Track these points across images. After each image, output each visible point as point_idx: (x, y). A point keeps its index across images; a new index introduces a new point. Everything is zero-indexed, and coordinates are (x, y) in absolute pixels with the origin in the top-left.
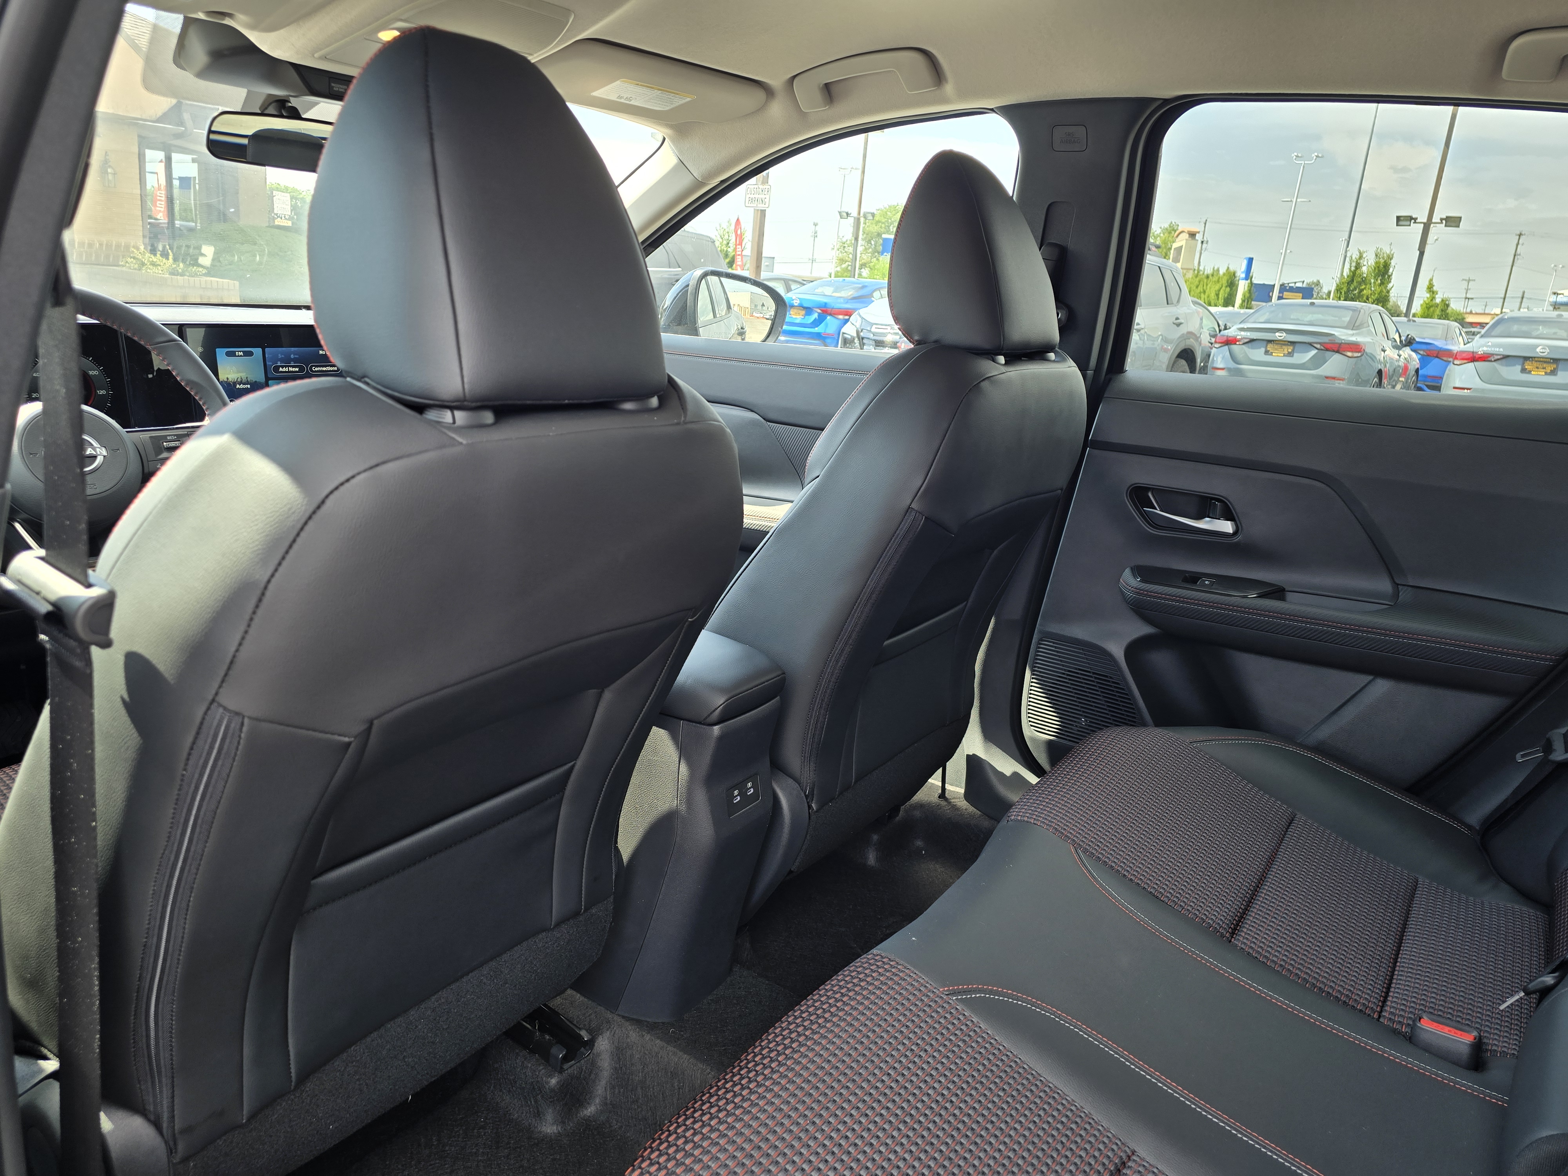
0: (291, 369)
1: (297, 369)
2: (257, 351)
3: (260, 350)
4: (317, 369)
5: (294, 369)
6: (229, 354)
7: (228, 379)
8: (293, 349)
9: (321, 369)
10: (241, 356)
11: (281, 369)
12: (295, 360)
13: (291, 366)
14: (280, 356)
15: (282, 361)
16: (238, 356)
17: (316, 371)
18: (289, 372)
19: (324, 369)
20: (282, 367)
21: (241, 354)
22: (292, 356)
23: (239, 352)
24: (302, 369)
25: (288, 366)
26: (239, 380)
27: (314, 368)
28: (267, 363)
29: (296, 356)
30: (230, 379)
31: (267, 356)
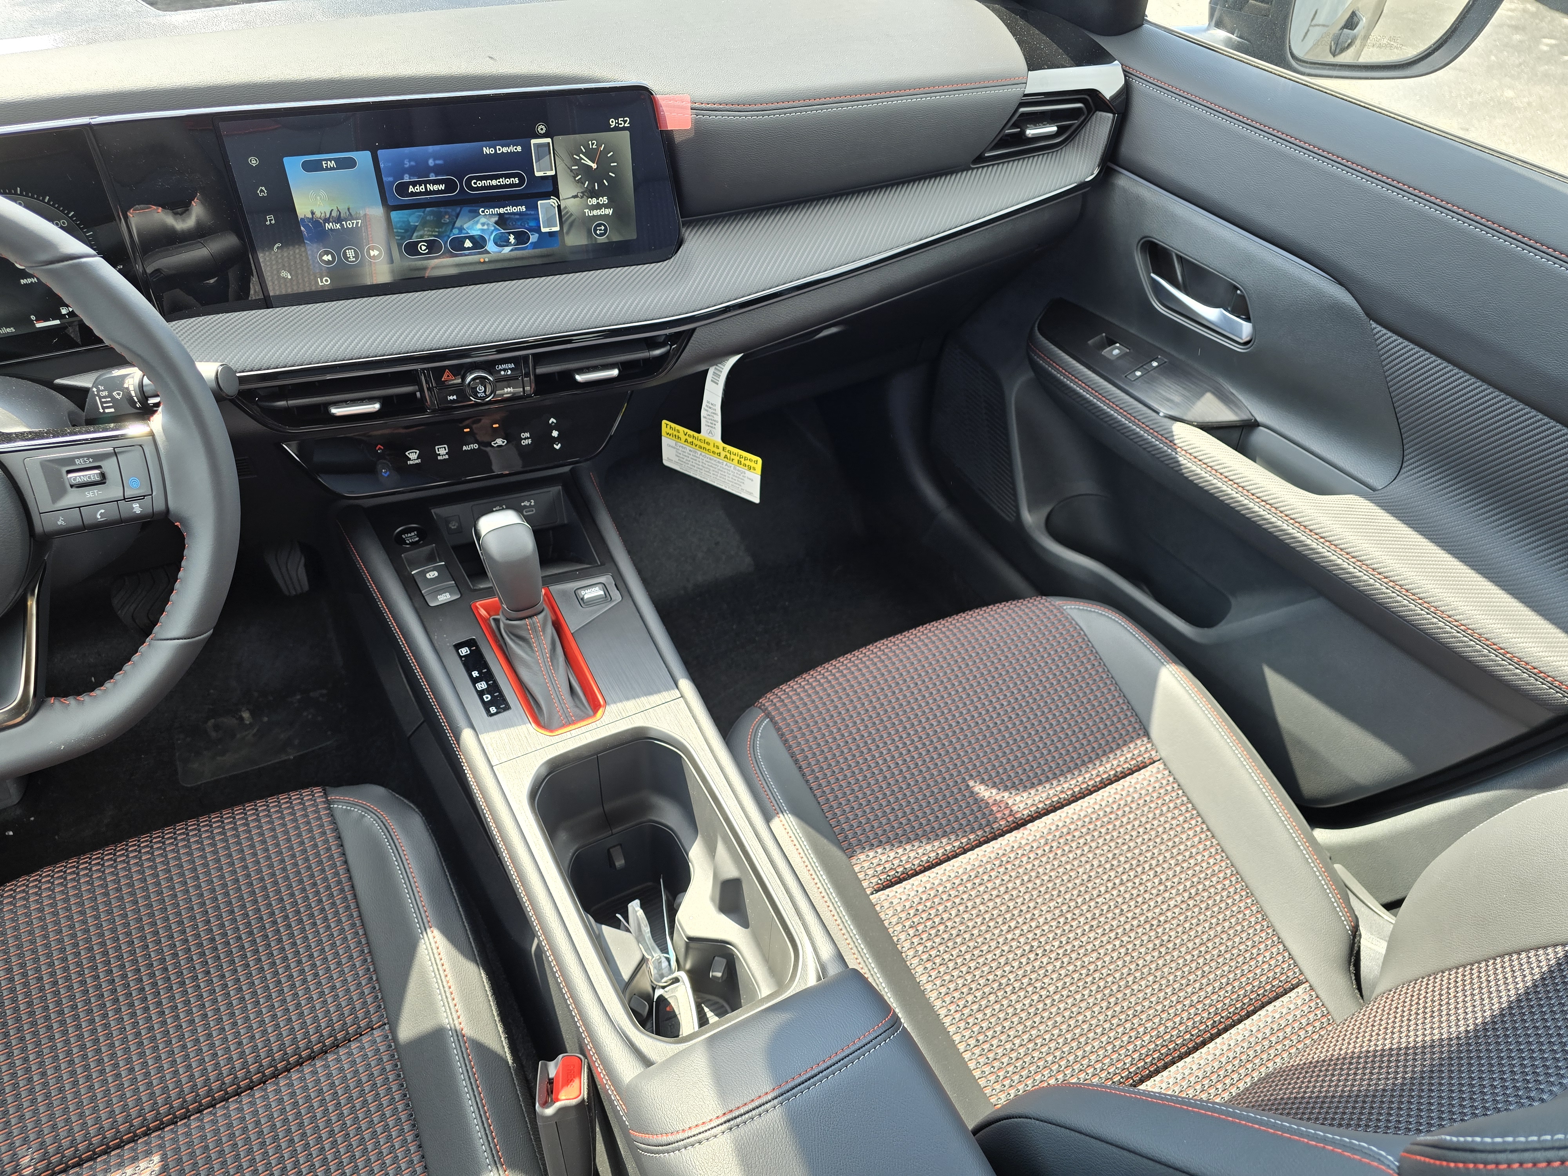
0: (430, 187)
1: (442, 187)
2: (363, 158)
3: (368, 154)
4: (480, 184)
5: (436, 187)
6: (309, 167)
7: (313, 213)
8: (431, 149)
9: (487, 183)
10: (333, 169)
11: (411, 189)
12: (437, 170)
13: (430, 182)
14: (407, 164)
15: (412, 171)
16: (327, 169)
17: (478, 189)
18: (427, 193)
19: (494, 182)
20: (414, 184)
21: (332, 164)
22: (431, 162)
23: (329, 159)
24: (450, 186)
25: (426, 183)
26: (334, 214)
27: (475, 183)
28: (384, 179)
29: (438, 162)
30: (318, 214)
31: (382, 166)
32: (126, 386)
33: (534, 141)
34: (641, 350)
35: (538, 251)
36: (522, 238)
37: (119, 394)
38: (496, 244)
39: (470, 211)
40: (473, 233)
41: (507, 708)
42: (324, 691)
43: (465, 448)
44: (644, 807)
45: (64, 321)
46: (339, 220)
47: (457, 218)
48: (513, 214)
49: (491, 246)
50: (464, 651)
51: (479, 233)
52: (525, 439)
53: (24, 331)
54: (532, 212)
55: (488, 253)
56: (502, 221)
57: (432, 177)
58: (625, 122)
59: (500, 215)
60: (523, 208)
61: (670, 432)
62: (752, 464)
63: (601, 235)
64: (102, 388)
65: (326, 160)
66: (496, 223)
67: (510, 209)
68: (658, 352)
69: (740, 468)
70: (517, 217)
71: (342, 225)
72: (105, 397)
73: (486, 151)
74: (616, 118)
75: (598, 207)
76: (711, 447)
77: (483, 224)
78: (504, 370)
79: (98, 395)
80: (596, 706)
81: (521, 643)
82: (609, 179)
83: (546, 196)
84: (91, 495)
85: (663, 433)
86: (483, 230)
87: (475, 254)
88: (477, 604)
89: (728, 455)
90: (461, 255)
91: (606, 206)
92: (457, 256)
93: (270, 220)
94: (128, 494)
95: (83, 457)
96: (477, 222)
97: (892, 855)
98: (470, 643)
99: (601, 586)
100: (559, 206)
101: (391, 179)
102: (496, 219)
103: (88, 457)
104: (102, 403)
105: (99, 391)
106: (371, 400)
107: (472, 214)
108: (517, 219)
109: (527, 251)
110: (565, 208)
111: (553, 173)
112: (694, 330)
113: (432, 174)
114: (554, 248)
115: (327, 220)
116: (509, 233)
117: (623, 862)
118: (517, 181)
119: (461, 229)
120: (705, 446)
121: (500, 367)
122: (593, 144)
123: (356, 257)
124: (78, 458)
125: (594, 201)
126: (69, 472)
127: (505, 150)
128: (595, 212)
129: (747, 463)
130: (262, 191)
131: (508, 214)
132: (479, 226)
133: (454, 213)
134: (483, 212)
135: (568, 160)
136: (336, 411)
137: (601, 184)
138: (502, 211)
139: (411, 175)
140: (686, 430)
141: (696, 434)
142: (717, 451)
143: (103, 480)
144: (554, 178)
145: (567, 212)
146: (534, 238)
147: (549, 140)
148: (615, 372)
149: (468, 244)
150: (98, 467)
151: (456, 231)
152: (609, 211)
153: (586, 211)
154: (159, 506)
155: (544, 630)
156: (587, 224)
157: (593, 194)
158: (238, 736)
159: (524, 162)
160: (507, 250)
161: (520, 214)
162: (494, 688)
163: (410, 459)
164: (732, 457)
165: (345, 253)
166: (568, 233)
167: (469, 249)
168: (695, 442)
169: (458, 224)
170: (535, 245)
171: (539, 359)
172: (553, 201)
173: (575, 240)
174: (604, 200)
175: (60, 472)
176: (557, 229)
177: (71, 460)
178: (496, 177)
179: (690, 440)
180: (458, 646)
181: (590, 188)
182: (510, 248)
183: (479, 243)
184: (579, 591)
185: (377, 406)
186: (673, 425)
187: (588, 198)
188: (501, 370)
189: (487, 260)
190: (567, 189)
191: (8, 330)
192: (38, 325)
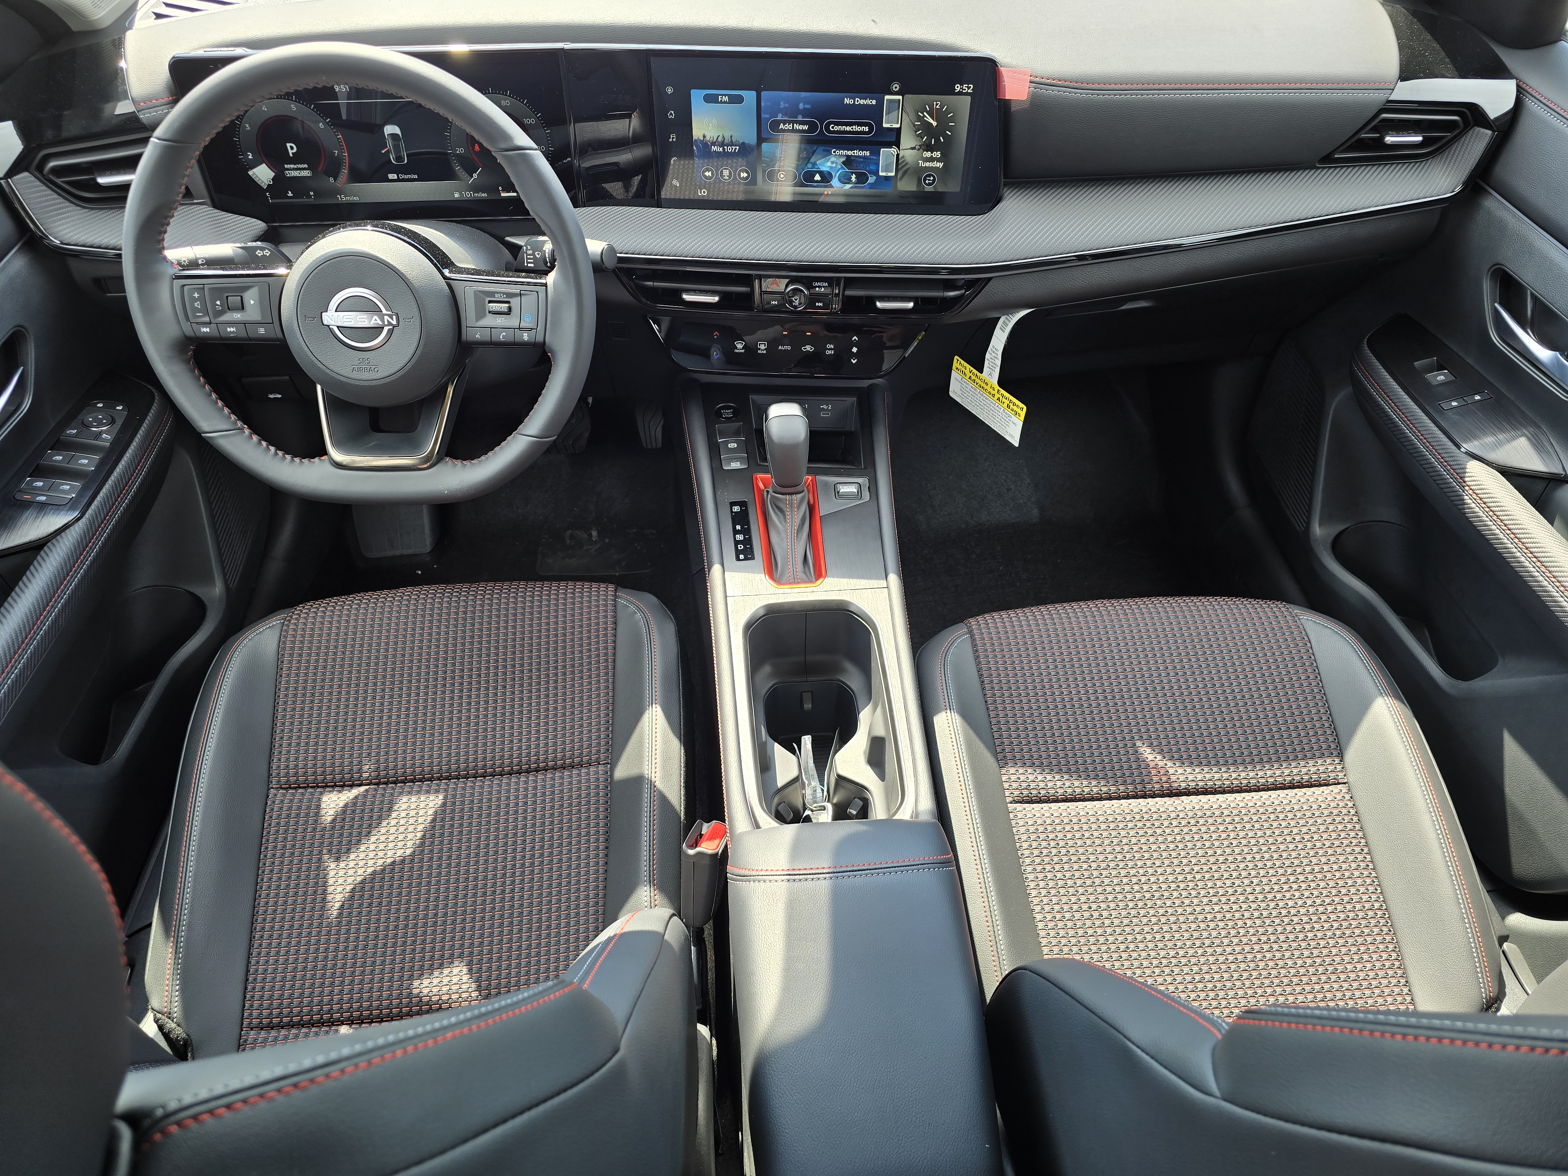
0: (797, 126)
1: (806, 127)
2: (750, 96)
3: (754, 93)
4: (837, 128)
5: (801, 127)
6: (709, 99)
7: (704, 137)
8: (803, 94)
9: (842, 128)
10: (725, 102)
11: (782, 126)
12: (805, 113)
13: (797, 122)
14: (782, 105)
15: (785, 112)
16: (721, 102)
17: (834, 132)
18: (793, 130)
19: (848, 128)
20: (785, 122)
21: (726, 99)
22: (801, 106)
23: (724, 95)
24: (813, 127)
25: (794, 122)
26: (720, 139)
27: (833, 128)
28: (763, 115)
29: (808, 106)
30: (708, 138)
31: (763, 104)
32: (544, 249)
33: (887, 97)
34: (938, 289)
35: (872, 191)
36: (862, 178)
37: (538, 254)
38: (840, 180)
39: (824, 150)
40: (823, 169)
41: (753, 558)
42: (654, 532)
43: (780, 348)
44: (837, 668)
46: (722, 144)
47: (813, 155)
48: (858, 157)
49: (835, 182)
50: (736, 509)
51: (828, 169)
52: (830, 349)
53: (493, 197)
54: (875, 158)
55: (832, 186)
56: (848, 162)
57: (800, 118)
58: (968, 88)
59: (848, 157)
60: (868, 153)
61: (960, 367)
62: (1019, 411)
63: (929, 184)
64: (529, 247)
65: (722, 95)
66: (843, 163)
67: (856, 153)
68: (952, 294)
69: (1008, 411)
70: (862, 160)
71: (724, 149)
72: (530, 255)
73: (847, 101)
74: (962, 84)
75: (931, 159)
76: (988, 388)
77: (832, 163)
78: (819, 287)
79: (526, 253)
80: (819, 574)
81: (779, 513)
82: (945, 136)
83: (889, 145)
84: (500, 321)
85: (954, 368)
86: (831, 168)
87: (821, 187)
88: (758, 476)
89: (1001, 397)
90: (810, 186)
91: (938, 160)
92: (807, 186)
93: (673, 138)
94: (522, 325)
95: (501, 293)
96: (828, 160)
97: (1040, 778)
98: (743, 504)
99: (856, 485)
100: (898, 155)
101: (767, 116)
102: (844, 159)
103: (504, 293)
104: (528, 259)
105: (527, 249)
106: (713, 293)
107: (826, 153)
108: (861, 162)
109: (863, 190)
110: (903, 157)
111: (898, 126)
112: (990, 279)
113: (800, 116)
114: (888, 190)
115: (714, 144)
116: (852, 173)
117: (810, 706)
118: (867, 129)
119: (814, 164)
120: (984, 385)
121: (816, 284)
122: (937, 105)
123: (730, 177)
124: (498, 293)
125: (928, 154)
126: (490, 302)
127: (862, 102)
128: (928, 164)
129: (1015, 408)
130: (671, 114)
131: (855, 156)
132: (829, 164)
133: (811, 151)
134: (834, 152)
135: (913, 116)
136: (687, 297)
137: (937, 140)
138: (850, 153)
139: (785, 114)
140: (972, 368)
141: (979, 374)
142: (993, 392)
143: (509, 312)
144: (899, 130)
145: (904, 161)
146: (872, 179)
147: (900, 97)
148: (911, 305)
149: (817, 177)
150: (508, 302)
151: (810, 166)
152: (940, 165)
153: (920, 162)
154: (540, 339)
155: (798, 508)
156: (919, 174)
157: (928, 147)
158: (585, 548)
159: (876, 113)
160: (848, 186)
161: (865, 157)
162: (748, 542)
163: (736, 348)
164: (1004, 400)
165: (722, 172)
166: (901, 179)
167: (817, 182)
168: (977, 380)
169: (812, 160)
170: (872, 186)
171: (849, 282)
172: (893, 150)
173: (907, 185)
174: (938, 154)
175: (484, 300)
176: (893, 174)
177: (492, 294)
178: (850, 124)
179: (973, 377)
180: (733, 504)
181: (927, 142)
182: (850, 186)
183: (826, 178)
184: (838, 485)
185: (716, 299)
186: (963, 362)
187: (924, 151)
188: (816, 287)
189: (830, 193)
190: (908, 141)
191: (483, 195)
192: (503, 195)
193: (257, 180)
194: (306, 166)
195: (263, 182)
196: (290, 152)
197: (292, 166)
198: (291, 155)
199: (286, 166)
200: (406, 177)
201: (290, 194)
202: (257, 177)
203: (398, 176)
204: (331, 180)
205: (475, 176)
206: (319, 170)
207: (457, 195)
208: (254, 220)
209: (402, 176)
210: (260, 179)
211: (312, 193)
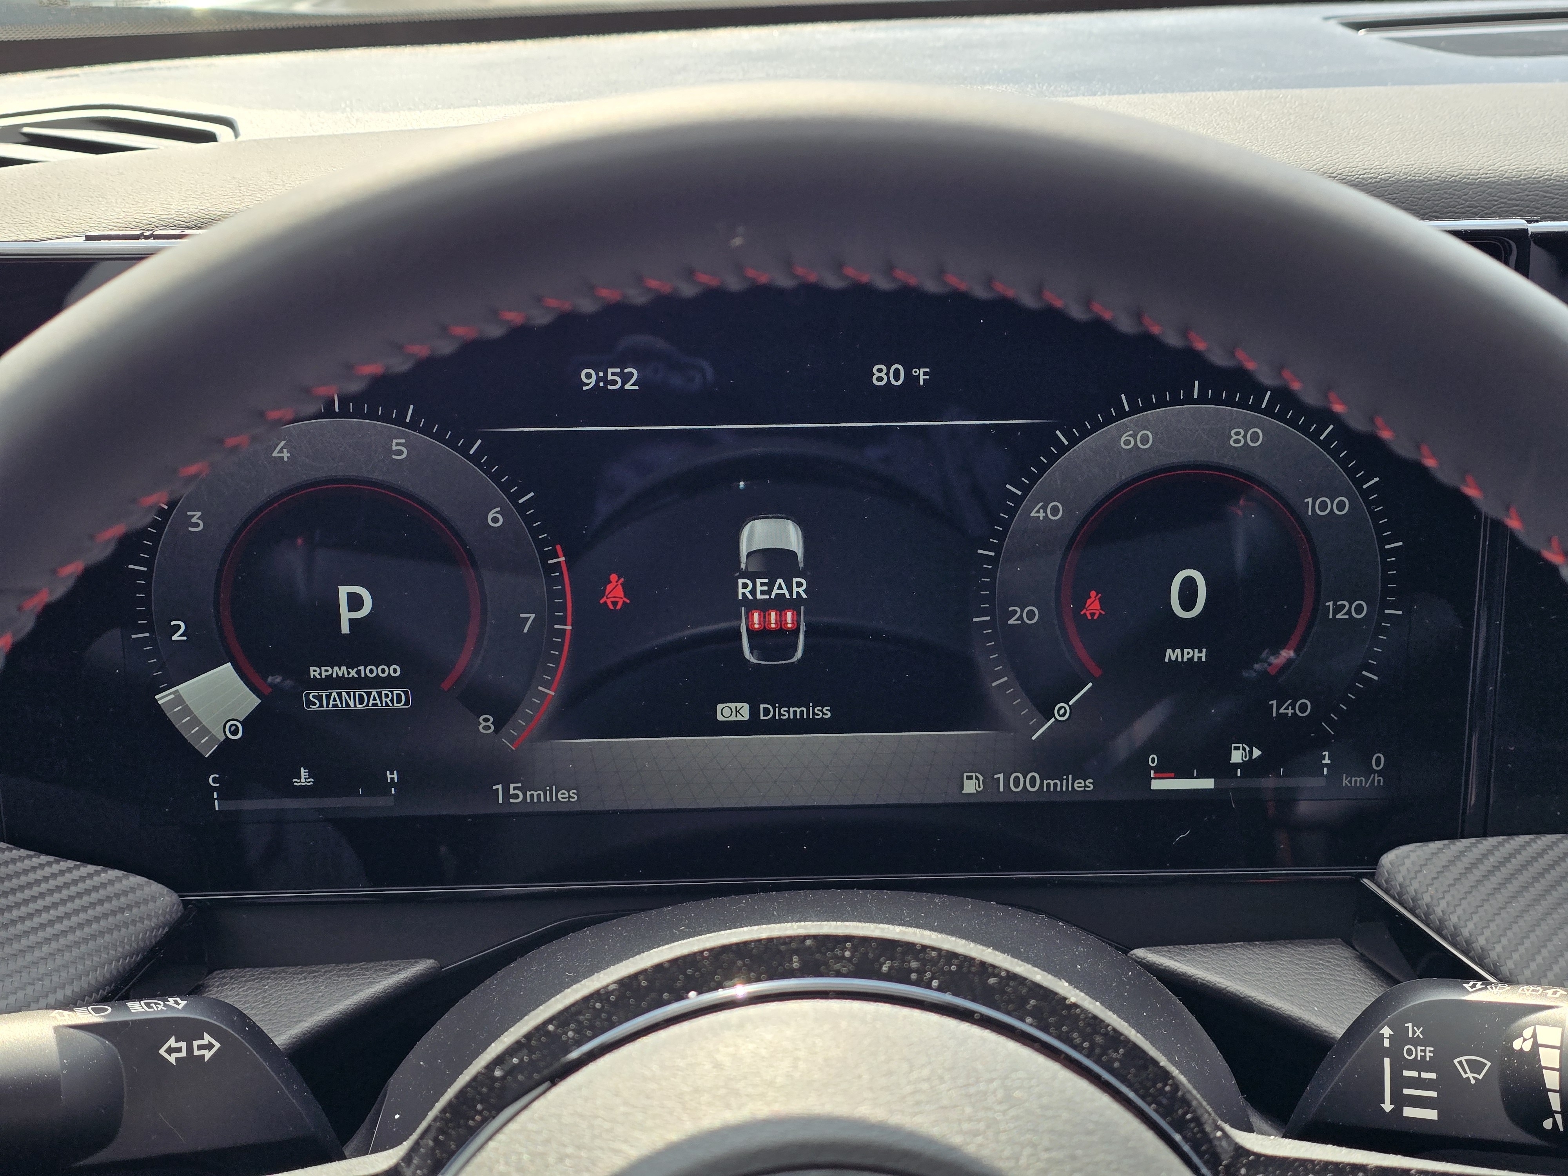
45: (1232, 784)
191: (1079, 785)
192: (1157, 785)
193: (181, 724)
194: (394, 671)
195: (205, 731)
196: (346, 616)
197: (340, 671)
198: (345, 629)
199: (315, 672)
200: (786, 713)
201: (304, 779)
202: (187, 711)
203: (754, 712)
204: (485, 724)
205: (1062, 711)
206: (446, 685)
207: (970, 787)
208: (136, 880)
209: (769, 711)
210: (195, 721)
211: (392, 776)
